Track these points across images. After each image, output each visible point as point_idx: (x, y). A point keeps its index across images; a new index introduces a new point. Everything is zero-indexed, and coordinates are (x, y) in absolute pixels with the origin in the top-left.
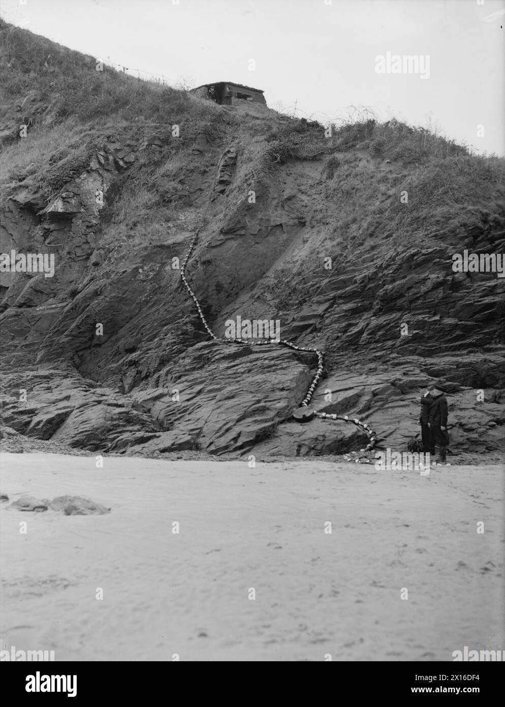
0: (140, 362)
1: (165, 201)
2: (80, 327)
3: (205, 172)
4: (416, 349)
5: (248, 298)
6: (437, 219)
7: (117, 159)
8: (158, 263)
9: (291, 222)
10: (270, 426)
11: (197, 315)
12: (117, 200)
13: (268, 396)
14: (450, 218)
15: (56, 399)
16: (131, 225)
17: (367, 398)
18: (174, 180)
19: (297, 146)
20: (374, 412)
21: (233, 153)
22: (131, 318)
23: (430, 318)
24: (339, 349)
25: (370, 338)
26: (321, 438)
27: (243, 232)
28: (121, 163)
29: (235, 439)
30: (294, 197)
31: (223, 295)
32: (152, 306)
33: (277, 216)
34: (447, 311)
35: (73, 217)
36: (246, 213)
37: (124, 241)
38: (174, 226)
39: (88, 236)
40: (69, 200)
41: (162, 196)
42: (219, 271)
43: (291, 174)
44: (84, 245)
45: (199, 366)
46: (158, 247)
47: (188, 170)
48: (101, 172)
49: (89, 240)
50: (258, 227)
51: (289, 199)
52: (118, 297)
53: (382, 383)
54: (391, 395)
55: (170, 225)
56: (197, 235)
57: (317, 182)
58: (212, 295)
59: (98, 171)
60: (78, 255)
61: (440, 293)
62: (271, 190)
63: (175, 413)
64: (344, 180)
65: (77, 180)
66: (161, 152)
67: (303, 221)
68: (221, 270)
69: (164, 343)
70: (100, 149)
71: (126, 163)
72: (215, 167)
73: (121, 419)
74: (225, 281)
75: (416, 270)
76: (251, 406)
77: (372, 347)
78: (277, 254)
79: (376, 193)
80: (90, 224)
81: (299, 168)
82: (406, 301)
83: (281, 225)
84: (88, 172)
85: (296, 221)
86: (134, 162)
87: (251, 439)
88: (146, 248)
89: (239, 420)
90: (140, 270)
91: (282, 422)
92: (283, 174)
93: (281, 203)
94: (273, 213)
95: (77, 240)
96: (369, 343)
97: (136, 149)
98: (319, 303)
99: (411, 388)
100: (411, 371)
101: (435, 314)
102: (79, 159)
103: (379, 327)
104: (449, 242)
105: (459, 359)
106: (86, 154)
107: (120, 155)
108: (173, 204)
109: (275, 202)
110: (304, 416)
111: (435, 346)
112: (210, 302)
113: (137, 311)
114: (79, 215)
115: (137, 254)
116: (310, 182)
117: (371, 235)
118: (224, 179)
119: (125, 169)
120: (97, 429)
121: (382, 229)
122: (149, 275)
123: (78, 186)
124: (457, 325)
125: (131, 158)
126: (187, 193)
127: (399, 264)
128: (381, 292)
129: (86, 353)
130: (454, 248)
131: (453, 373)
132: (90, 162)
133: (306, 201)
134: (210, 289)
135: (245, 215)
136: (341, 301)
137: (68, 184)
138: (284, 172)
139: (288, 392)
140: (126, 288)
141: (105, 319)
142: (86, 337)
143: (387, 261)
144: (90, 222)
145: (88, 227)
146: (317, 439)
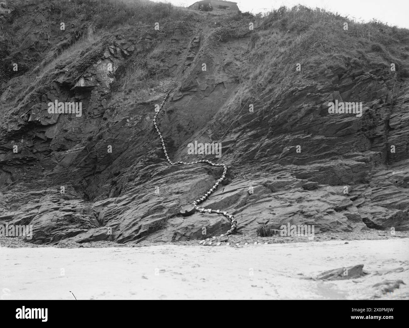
0: (117, 182)
1: (152, 74)
2: (86, 160)
3: (179, 53)
4: (292, 160)
5: (198, 134)
6: (311, 64)
7: (123, 50)
8: (141, 115)
9: (230, 81)
10: (161, 220)
11: (161, 148)
12: (123, 76)
13: (167, 198)
14: (320, 63)
15: (30, 209)
16: (128, 91)
17: (245, 196)
18: (158, 60)
19: (235, 29)
20: (247, 206)
21: (197, 39)
22: (121, 153)
23: (303, 136)
24: (240, 163)
25: (262, 154)
26: (190, 227)
27: (195, 90)
28: (125, 52)
29: (137, 231)
30: (231, 63)
31: (182, 133)
32: (136, 144)
33: (220, 77)
34: (317, 130)
35: (92, 89)
36: (197, 76)
37: (121, 102)
38: (155, 90)
39: (102, 101)
40: (88, 78)
41: (150, 71)
42: (180, 117)
43: (231, 48)
44: (100, 107)
45: (144, 181)
46: (141, 104)
47: (167, 53)
48: (112, 59)
49: (103, 104)
50: (206, 85)
51: (228, 64)
52: (112, 139)
53: (257, 185)
54: (262, 193)
55: (153, 89)
56: (168, 94)
57: (246, 51)
58: (174, 134)
59: (110, 59)
60: (95, 114)
61: (311, 117)
62: (214, 60)
63: (112, 214)
64: (260, 47)
65: (95, 65)
66: (151, 43)
67: (238, 79)
68: (181, 117)
69: (135, 167)
70: (111, 45)
71: (128, 52)
72: (186, 50)
73: (66, 220)
74: (184, 123)
75: (295, 102)
76: (153, 206)
77: (262, 160)
78: (221, 103)
79: (277, 53)
80: (103, 94)
81: (236, 44)
82: (288, 125)
83: (223, 83)
84: (102, 59)
85: (233, 79)
86: (134, 51)
87: (146, 230)
88: (132, 106)
89: (143, 217)
90: (128, 120)
91: (172, 217)
92: (225, 49)
93: (222, 68)
94: (216, 75)
95: (95, 105)
96: (261, 158)
97: (135, 43)
98: (235, 132)
99: (279, 187)
100: (284, 175)
101: (308, 134)
102: (96, 51)
103: (268, 146)
104: (319, 81)
105: (322, 165)
106: (101, 48)
107: (125, 47)
108: (157, 76)
109: (218, 68)
110: (186, 211)
111: (307, 156)
112: (173, 138)
113: (125, 148)
114: (96, 88)
115: (126, 110)
116: (242, 52)
117: (270, 82)
118: (190, 56)
119: (129, 56)
120: (44, 228)
121: (277, 76)
122: (134, 123)
123: (95, 69)
124: (323, 140)
125: (132, 48)
126: (167, 68)
127: (284, 100)
128: (271, 121)
129: (91, 178)
130: (322, 84)
131: (317, 175)
132: (104, 53)
133: (239, 65)
134: (173, 130)
135: (197, 78)
136: (248, 130)
137: (88, 68)
138: (226, 47)
139: (181, 194)
140: (118, 133)
141: (103, 154)
142: (90, 167)
143: (276, 98)
144: (103, 92)
145: (102, 95)
146: (187, 228)
